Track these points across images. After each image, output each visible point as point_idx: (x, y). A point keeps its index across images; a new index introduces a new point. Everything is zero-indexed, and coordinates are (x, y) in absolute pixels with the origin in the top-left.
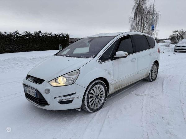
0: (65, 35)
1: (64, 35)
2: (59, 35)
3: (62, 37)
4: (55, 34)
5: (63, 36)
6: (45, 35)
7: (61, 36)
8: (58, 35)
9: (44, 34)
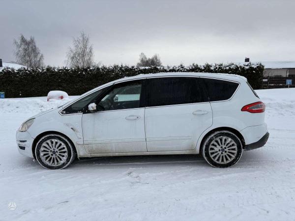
0: (255, 67)
1: (253, 66)
2: (243, 66)
3: (248, 70)
4: (237, 66)
5: (251, 67)
6: (219, 68)
7: (247, 67)
8: (240, 67)
9: (218, 66)
